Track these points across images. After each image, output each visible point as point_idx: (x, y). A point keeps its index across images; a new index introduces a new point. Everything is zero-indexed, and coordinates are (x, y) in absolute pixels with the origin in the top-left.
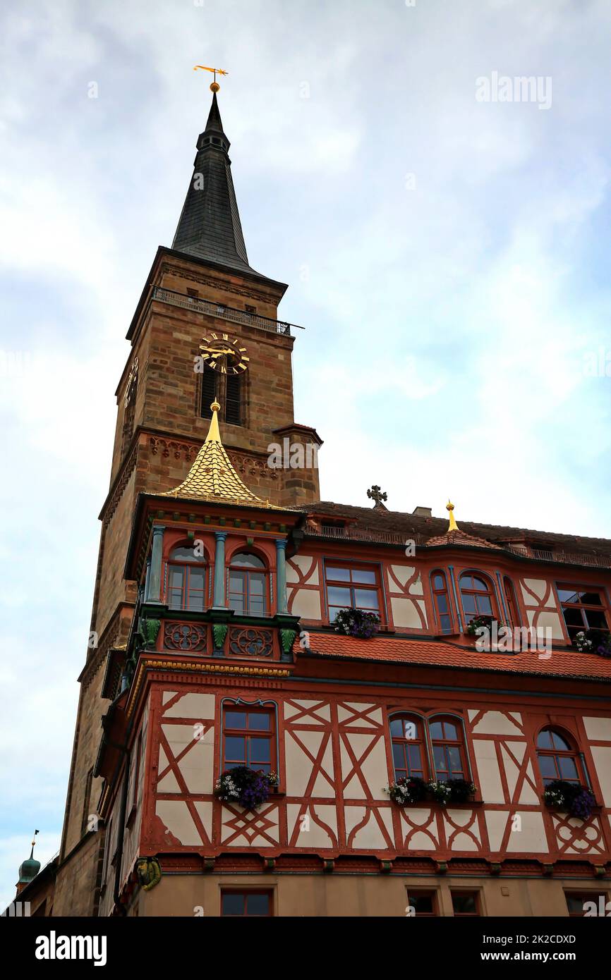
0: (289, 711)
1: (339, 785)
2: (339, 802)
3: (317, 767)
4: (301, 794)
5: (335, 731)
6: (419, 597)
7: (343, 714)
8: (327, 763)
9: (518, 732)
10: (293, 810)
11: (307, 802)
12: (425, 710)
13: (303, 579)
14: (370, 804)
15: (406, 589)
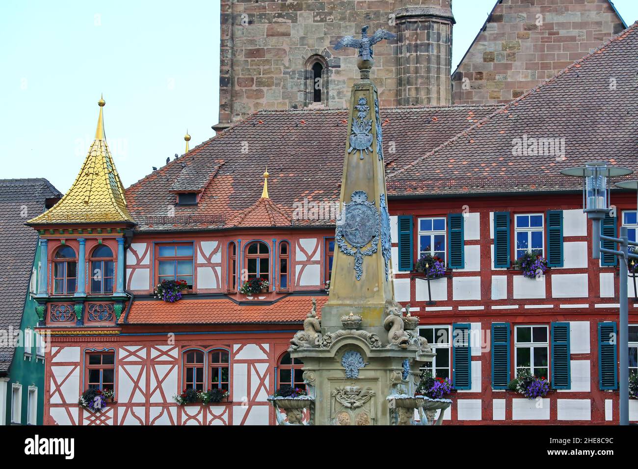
0: (122, 353)
1: (148, 395)
2: (147, 405)
3: (136, 386)
4: (126, 401)
5: (149, 364)
6: (218, 265)
7: (154, 353)
8: (142, 384)
9: (265, 357)
10: (121, 410)
11: (130, 405)
12: (205, 347)
13: (139, 261)
14: (165, 405)
15: (209, 260)
